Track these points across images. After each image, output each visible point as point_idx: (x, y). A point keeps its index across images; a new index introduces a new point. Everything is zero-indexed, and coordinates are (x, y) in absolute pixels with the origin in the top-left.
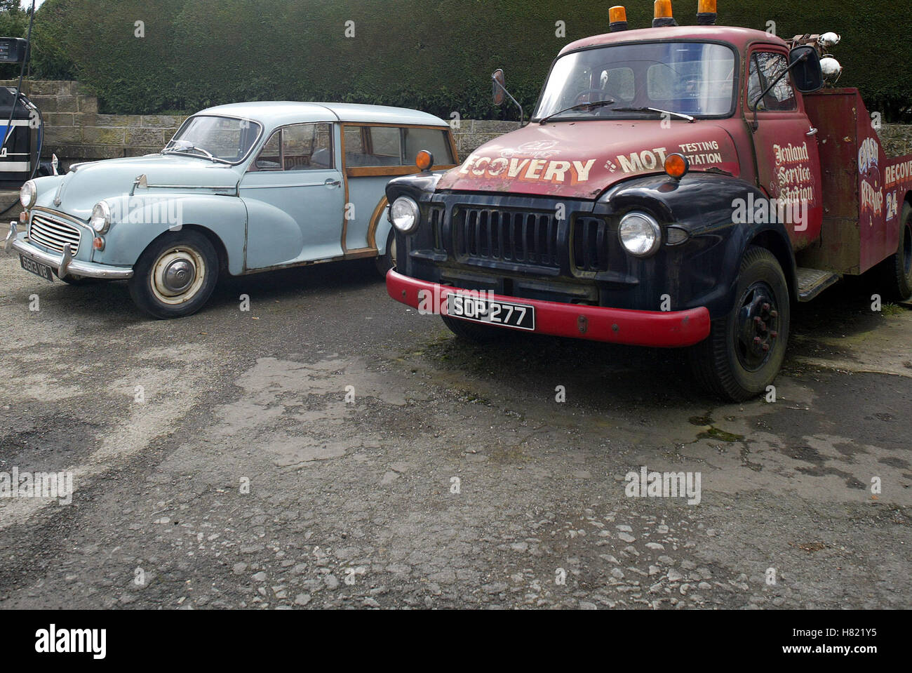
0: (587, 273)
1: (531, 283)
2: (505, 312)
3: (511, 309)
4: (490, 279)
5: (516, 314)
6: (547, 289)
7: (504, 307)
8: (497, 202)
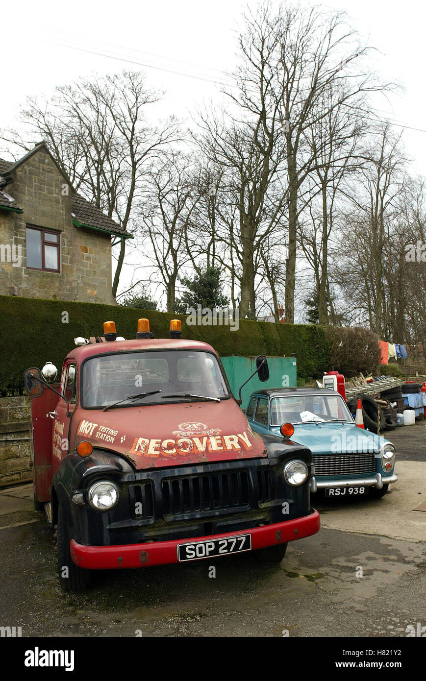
0: (265, 504)
1: (227, 521)
2: (230, 544)
3: (235, 540)
4: (193, 527)
5: (238, 543)
6: (240, 522)
7: (229, 541)
8: (200, 470)
